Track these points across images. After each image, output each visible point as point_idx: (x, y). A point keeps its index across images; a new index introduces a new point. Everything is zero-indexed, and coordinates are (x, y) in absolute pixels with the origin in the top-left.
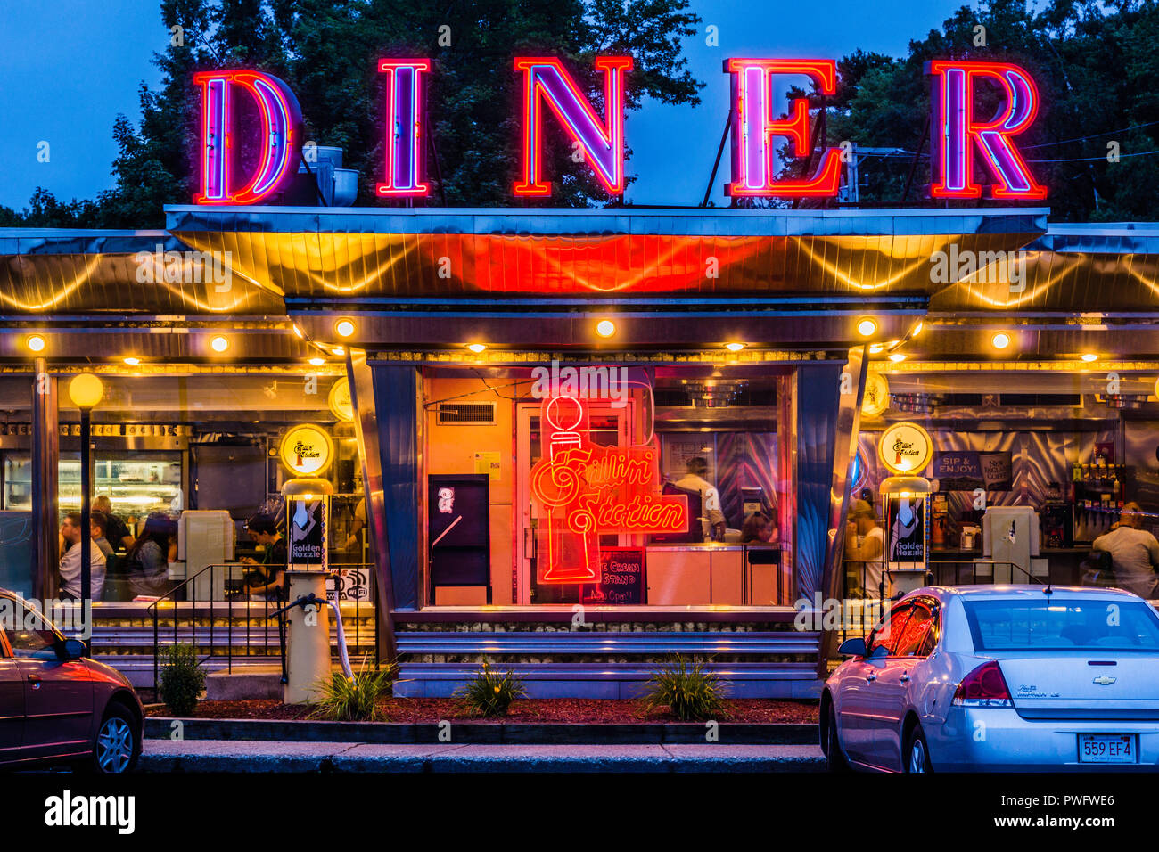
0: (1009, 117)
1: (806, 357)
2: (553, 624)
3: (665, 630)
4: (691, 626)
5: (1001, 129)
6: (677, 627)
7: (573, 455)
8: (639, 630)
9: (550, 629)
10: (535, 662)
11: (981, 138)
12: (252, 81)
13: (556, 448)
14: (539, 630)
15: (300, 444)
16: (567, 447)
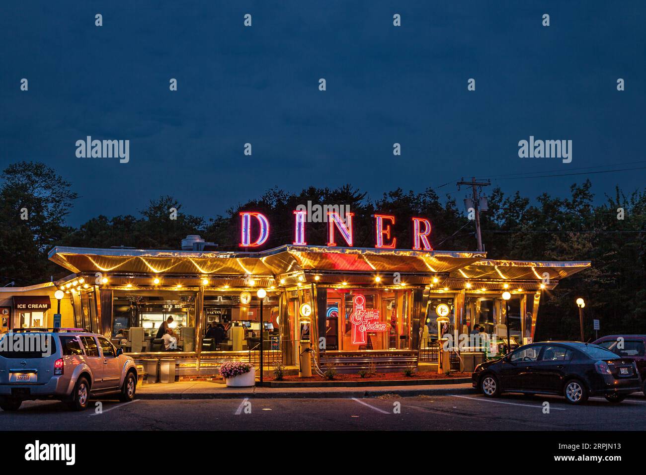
0: (426, 232)
1: (416, 287)
2: (357, 355)
3: (383, 356)
4: (389, 355)
5: (425, 234)
6: (386, 355)
7: (362, 311)
8: (377, 356)
9: (357, 356)
10: (353, 365)
11: (421, 237)
12: (257, 215)
13: (358, 310)
14: (354, 357)
16: (359, 309)
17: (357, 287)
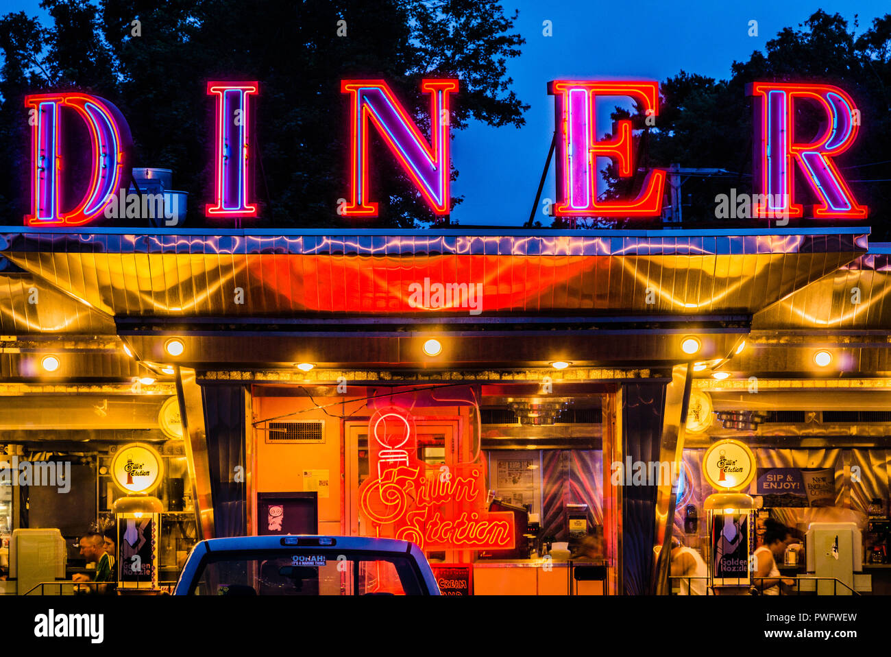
0: (829, 138)
1: (631, 375)
5: (822, 149)
7: (400, 472)
11: (803, 159)
12: (82, 103)
13: (384, 466)
15: (130, 462)
16: (394, 465)
17: (373, 376)
